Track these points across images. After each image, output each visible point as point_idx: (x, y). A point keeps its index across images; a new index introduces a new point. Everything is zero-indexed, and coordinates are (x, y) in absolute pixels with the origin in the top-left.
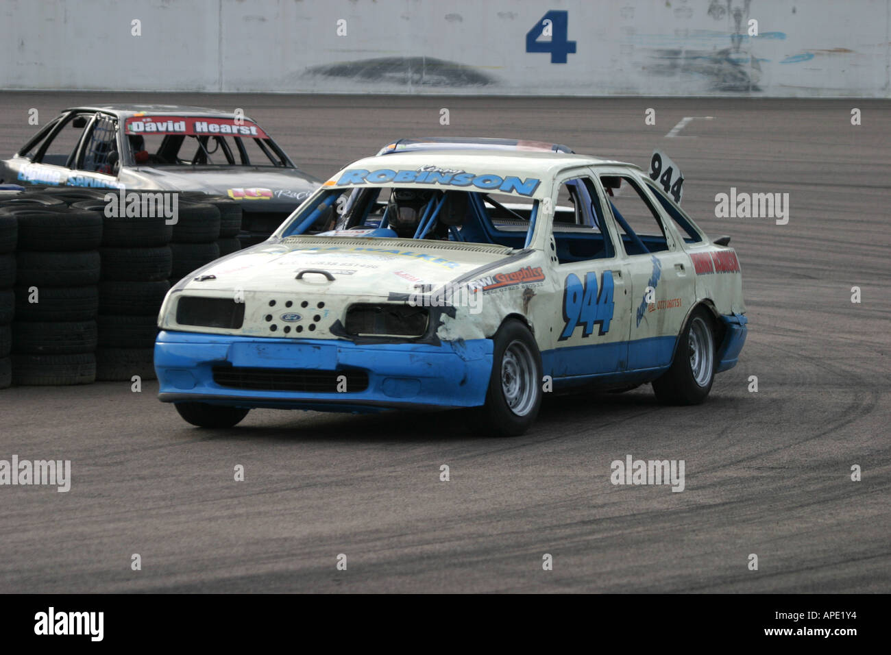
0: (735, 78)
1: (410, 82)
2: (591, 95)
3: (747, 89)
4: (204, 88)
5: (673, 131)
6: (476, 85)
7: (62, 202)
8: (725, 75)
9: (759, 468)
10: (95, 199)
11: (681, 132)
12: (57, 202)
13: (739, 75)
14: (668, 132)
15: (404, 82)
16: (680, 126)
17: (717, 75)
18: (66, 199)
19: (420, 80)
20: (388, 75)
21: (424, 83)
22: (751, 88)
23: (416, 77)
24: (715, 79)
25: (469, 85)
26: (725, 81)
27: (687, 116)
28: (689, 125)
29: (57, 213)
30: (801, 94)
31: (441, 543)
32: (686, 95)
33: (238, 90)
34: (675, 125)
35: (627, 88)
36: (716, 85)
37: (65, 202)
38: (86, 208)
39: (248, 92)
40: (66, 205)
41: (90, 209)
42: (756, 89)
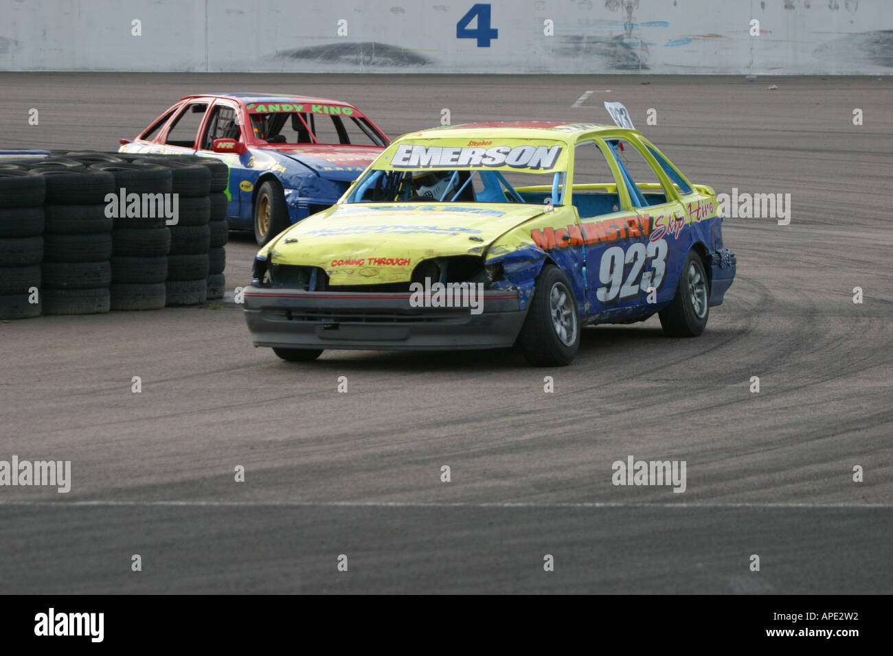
0: (627, 58)
1: (361, 63)
2: (510, 73)
3: (637, 67)
4: (193, 69)
5: (577, 102)
6: (415, 65)
7: (80, 164)
8: (619, 56)
9: (656, 381)
10: (108, 162)
11: (584, 103)
12: (77, 164)
13: (631, 56)
14: (572, 103)
15: (357, 63)
16: (583, 98)
17: (612, 56)
18: (85, 162)
19: (370, 61)
20: (344, 57)
21: (374, 64)
22: (640, 67)
23: (367, 58)
24: (611, 59)
25: (410, 65)
26: (619, 61)
27: (589, 90)
28: (590, 97)
29: (78, 173)
30: (681, 72)
31: (399, 444)
32: (588, 72)
33: (221, 70)
34: (579, 97)
35: (539, 67)
36: (612, 65)
37: (84, 164)
38: (101, 169)
39: (229, 72)
40: (84, 167)
41: (105, 170)
42: (644, 67)
